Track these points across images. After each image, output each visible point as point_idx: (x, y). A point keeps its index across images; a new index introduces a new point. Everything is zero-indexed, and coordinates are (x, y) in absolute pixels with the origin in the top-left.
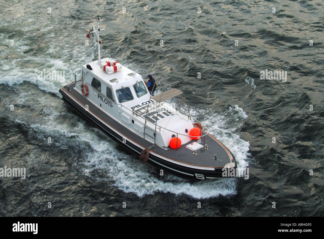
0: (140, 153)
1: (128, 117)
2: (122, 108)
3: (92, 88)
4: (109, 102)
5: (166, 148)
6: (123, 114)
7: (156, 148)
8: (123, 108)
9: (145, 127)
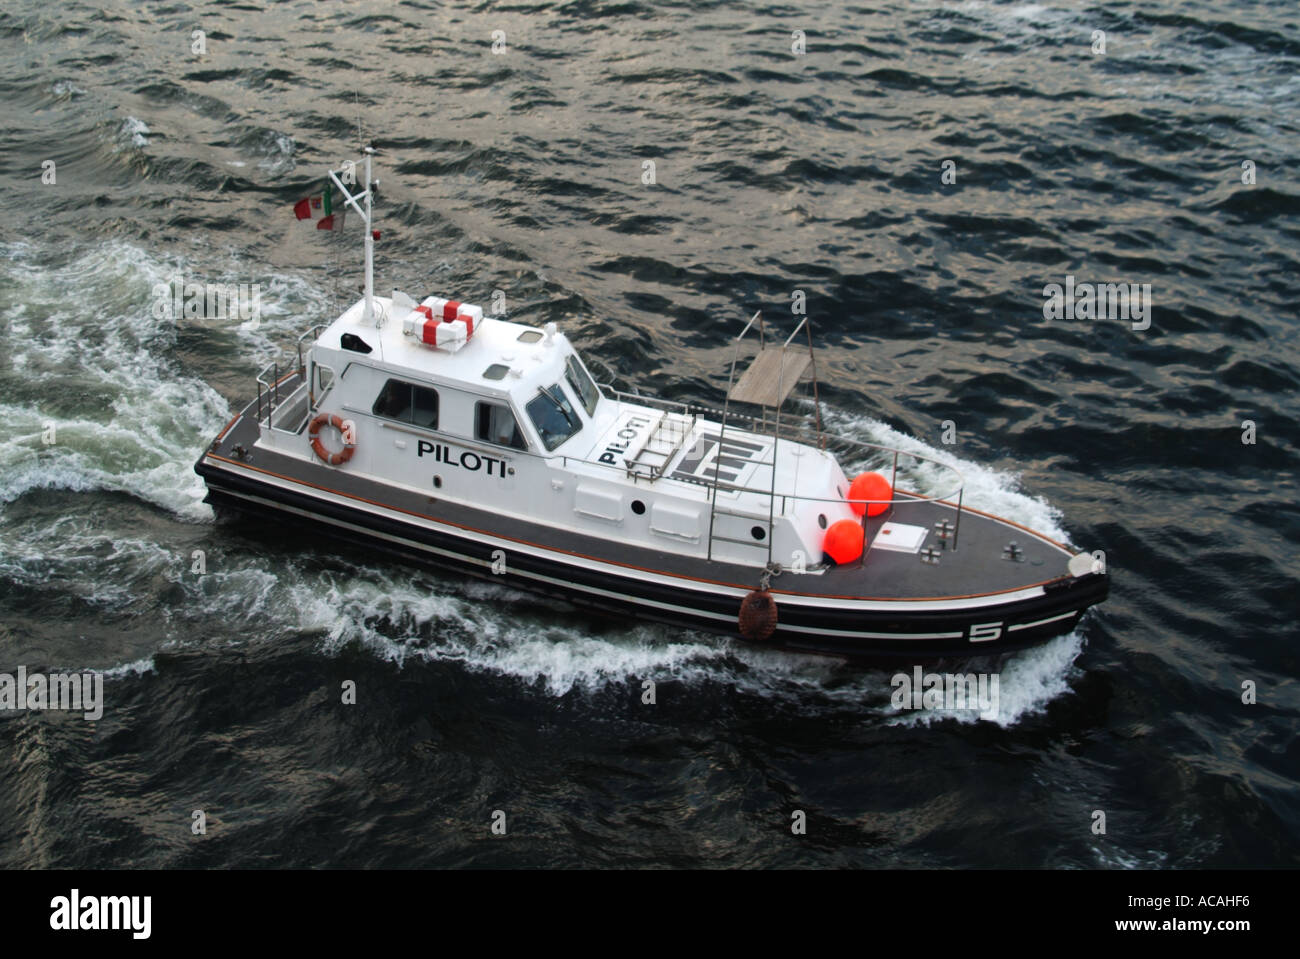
0: (734, 619)
1: (616, 497)
2: (568, 469)
3: (381, 423)
4: (490, 461)
5: (817, 569)
6: (581, 488)
7: (783, 579)
8: (574, 468)
9: (714, 513)
